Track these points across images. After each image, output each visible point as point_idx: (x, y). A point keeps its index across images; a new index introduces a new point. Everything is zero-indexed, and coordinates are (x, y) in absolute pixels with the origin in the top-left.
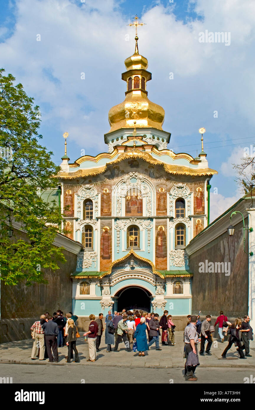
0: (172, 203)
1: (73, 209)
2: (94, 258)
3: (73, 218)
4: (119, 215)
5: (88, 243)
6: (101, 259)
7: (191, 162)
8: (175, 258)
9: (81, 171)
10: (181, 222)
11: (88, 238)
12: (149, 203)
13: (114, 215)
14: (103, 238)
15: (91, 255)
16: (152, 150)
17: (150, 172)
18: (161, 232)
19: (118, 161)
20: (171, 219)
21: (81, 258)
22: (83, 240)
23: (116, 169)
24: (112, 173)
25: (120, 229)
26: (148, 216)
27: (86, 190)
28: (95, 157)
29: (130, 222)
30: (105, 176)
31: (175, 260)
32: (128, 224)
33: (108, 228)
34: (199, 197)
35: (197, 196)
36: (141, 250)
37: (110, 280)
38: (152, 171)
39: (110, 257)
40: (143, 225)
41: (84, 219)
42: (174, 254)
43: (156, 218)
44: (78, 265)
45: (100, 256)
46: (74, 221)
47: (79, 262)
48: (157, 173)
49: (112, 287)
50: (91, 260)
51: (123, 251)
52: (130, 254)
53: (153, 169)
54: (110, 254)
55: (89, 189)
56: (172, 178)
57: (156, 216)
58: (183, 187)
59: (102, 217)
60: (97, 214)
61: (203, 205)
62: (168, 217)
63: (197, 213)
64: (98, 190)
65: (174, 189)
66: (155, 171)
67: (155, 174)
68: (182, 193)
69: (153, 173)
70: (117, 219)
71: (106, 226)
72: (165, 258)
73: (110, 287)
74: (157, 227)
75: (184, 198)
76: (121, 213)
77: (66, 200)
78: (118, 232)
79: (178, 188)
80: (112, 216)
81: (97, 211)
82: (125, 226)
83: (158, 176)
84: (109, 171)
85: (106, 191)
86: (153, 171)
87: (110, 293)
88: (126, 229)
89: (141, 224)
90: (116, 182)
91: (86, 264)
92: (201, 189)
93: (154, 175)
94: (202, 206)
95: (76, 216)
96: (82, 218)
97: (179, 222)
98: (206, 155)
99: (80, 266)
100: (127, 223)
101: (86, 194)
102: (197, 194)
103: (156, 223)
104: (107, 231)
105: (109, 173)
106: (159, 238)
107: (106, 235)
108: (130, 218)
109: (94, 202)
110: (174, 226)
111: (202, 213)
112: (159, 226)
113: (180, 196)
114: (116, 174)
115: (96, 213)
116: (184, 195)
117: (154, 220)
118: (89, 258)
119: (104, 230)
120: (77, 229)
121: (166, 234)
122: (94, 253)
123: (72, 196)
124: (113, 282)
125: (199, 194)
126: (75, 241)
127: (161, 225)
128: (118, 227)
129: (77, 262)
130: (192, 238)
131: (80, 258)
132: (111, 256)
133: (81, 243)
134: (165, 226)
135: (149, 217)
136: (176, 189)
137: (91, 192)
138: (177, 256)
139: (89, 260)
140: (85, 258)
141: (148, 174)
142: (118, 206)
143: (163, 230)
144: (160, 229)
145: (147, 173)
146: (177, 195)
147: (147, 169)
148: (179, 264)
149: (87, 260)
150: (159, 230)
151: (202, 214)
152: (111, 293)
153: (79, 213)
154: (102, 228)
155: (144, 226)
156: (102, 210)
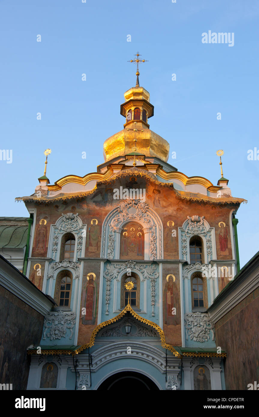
0: (186, 242)
1: (47, 247)
2: (70, 322)
3: (46, 258)
4: (111, 258)
5: (64, 299)
6: (81, 323)
7: (208, 189)
8: (192, 326)
9: (62, 194)
10: (198, 271)
11: (65, 291)
12: (153, 242)
13: (104, 255)
14: (85, 289)
15: (67, 318)
16: (156, 172)
17: (155, 199)
18: (171, 284)
19: (112, 180)
20: (185, 264)
21: (51, 322)
22: (56, 293)
23: (109, 193)
24: (103, 199)
25: (111, 277)
26: (152, 259)
27: (67, 220)
28: (83, 178)
29: (125, 267)
30: (94, 202)
31: (193, 329)
32: (123, 270)
33: (94, 275)
34: (222, 234)
35: (220, 234)
36: (142, 312)
37: (92, 359)
38: (157, 198)
39: (95, 322)
40: (144, 273)
41: (61, 262)
42: (191, 319)
43: (163, 262)
44: (45, 333)
45: (80, 319)
46: (47, 263)
47: (46, 329)
48: (163, 200)
49: (95, 372)
50: (66, 324)
51: (114, 313)
52: (125, 312)
53: (158, 195)
54: (94, 316)
55: (72, 219)
56: (185, 207)
57: (163, 259)
58: (199, 221)
59: (86, 258)
60: (80, 255)
61: (229, 246)
62: (181, 261)
63: (221, 257)
64: (83, 221)
65: (187, 223)
66: (161, 198)
67: (161, 203)
68: (198, 229)
69: (159, 201)
70: (108, 262)
71: (92, 272)
72: (177, 326)
73: (91, 372)
74: (164, 277)
75: (201, 236)
76: (114, 254)
77: (38, 233)
78: (109, 283)
79: (192, 221)
80: (101, 257)
81: (80, 251)
82: (119, 273)
83: (165, 206)
84: (100, 195)
85: (94, 222)
86: (159, 198)
87: (89, 385)
88: (120, 278)
89: (143, 271)
90: (108, 211)
91: (57, 332)
92: (224, 223)
93: (159, 203)
94: (227, 247)
95: (49, 256)
96: (58, 260)
97: (196, 270)
98: (228, 181)
99: (47, 335)
100: (121, 269)
101: (67, 226)
102: (219, 231)
103: (163, 269)
104: (92, 279)
105: (99, 198)
106: (169, 294)
107: (91, 285)
108: (127, 261)
109: (76, 237)
110: (189, 275)
111: (228, 257)
112: (167, 274)
113: (196, 233)
114: (109, 200)
115: (79, 253)
116: (201, 232)
117: (160, 264)
118: (62, 322)
119: (88, 278)
120: (50, 276)
121: (178, 288)
122: (72, 315)
123: (48, 228)
124: (96, 364)
125: (223, 231)
126: (44, 293)
127: (171, 274)
128: (109, 275)
129: (44, 328)
130: (217, 294)
131: (49, 323)
132: (96, 319)
133: (53, 298)
134: (177, 275)
135: (154, 261)
136: (190, 223)
137: (74, 223)
138: (196, 324)
139: (62, 326)
140: (57, 323)
141: (153, 201)
142: (110, 244)
143: (174, 281)
144: (169, 278)
145: (151, 200)
146: (191, 232)
147: (151, 195)
148: (200, 337)
149: (59, 325)
150: (168, 281)
151: (228, 259)
152: (91, 385)
153: (54, 254)
154: (85, 275)
155: (146, 274)
156: (87, 249)
